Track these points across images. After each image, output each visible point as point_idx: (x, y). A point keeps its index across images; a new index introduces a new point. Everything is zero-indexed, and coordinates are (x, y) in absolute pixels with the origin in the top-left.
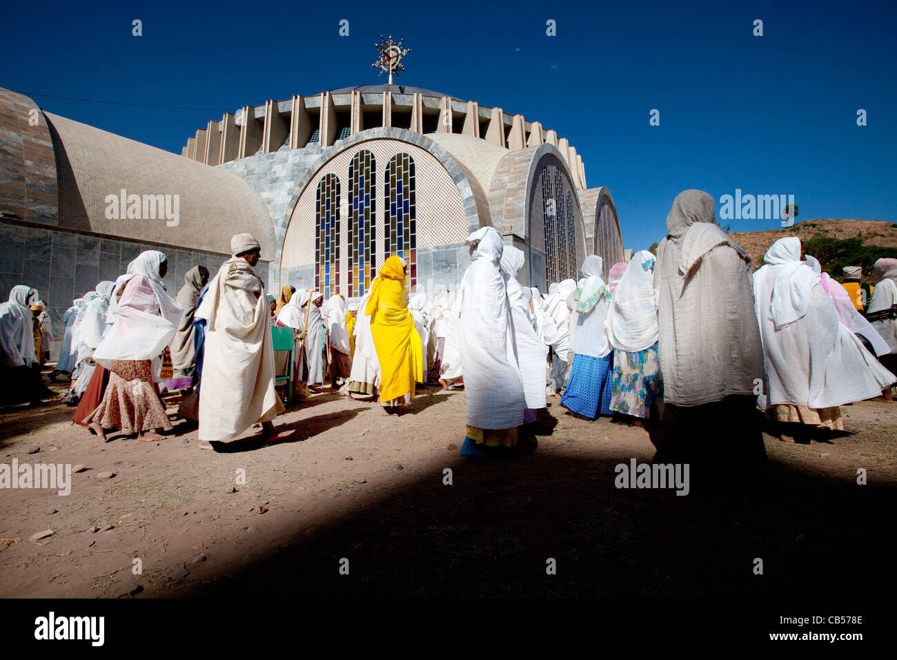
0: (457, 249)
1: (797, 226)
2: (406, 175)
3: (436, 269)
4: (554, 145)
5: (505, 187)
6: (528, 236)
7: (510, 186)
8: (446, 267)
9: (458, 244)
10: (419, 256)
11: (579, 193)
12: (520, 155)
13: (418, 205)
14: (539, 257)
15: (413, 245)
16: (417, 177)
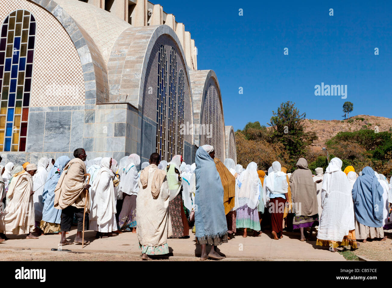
0: (72, 111)
1: (352, 119)
2: (25, 33)
3: (49, 129)
4: (172, 28)
5: (124, 59)
6: (141, 106)
7: (128, 58)
8: (59, 128)
9: (73, 108)
10: (31, 115)
11: (190, 73)
12: (140, 31)
13: (35, 64)
14: (151, 126)
15: (27, 103)
16: (37, 36)
